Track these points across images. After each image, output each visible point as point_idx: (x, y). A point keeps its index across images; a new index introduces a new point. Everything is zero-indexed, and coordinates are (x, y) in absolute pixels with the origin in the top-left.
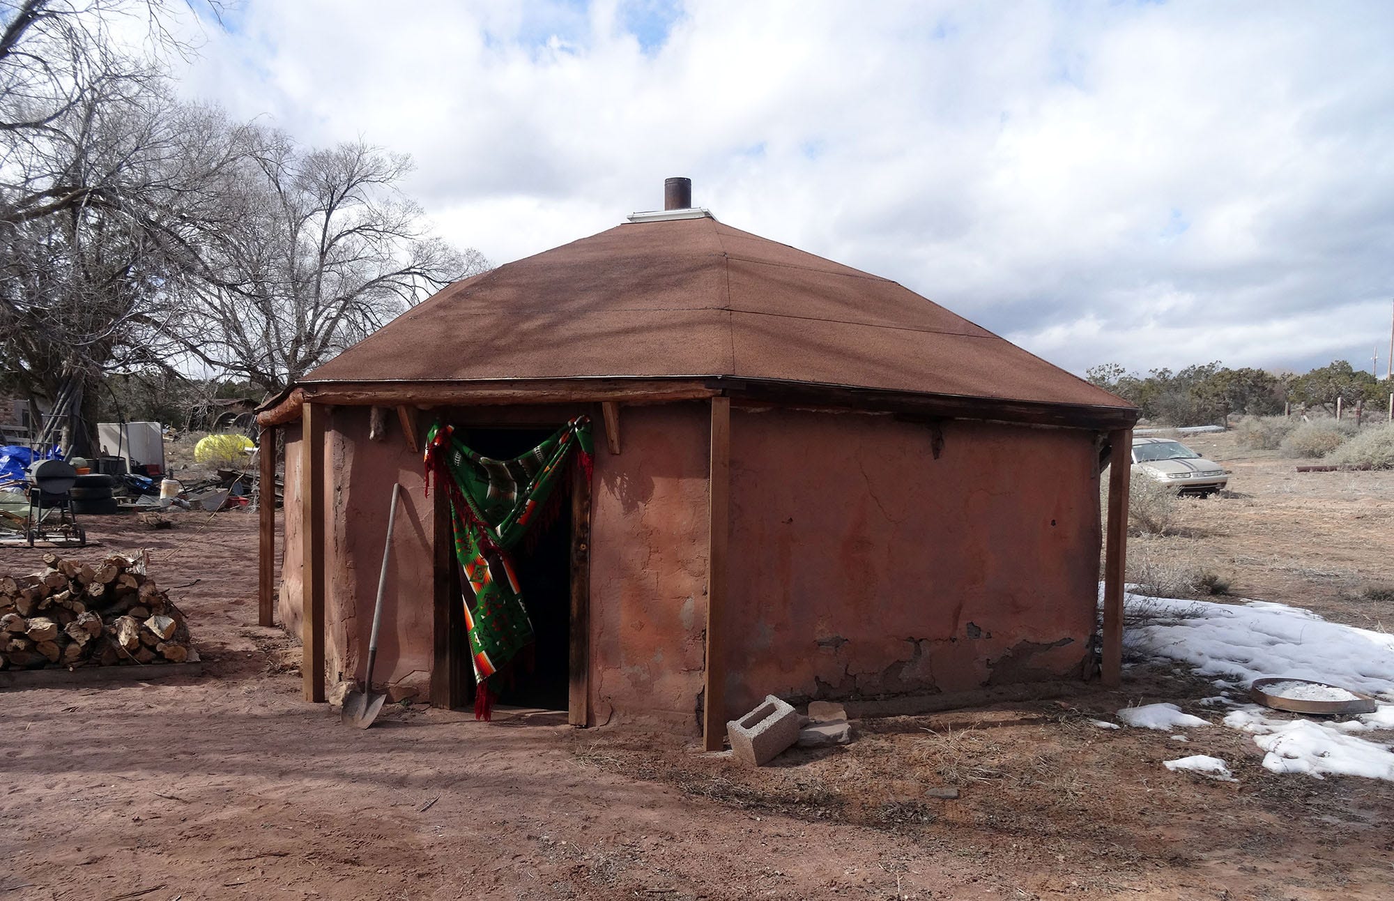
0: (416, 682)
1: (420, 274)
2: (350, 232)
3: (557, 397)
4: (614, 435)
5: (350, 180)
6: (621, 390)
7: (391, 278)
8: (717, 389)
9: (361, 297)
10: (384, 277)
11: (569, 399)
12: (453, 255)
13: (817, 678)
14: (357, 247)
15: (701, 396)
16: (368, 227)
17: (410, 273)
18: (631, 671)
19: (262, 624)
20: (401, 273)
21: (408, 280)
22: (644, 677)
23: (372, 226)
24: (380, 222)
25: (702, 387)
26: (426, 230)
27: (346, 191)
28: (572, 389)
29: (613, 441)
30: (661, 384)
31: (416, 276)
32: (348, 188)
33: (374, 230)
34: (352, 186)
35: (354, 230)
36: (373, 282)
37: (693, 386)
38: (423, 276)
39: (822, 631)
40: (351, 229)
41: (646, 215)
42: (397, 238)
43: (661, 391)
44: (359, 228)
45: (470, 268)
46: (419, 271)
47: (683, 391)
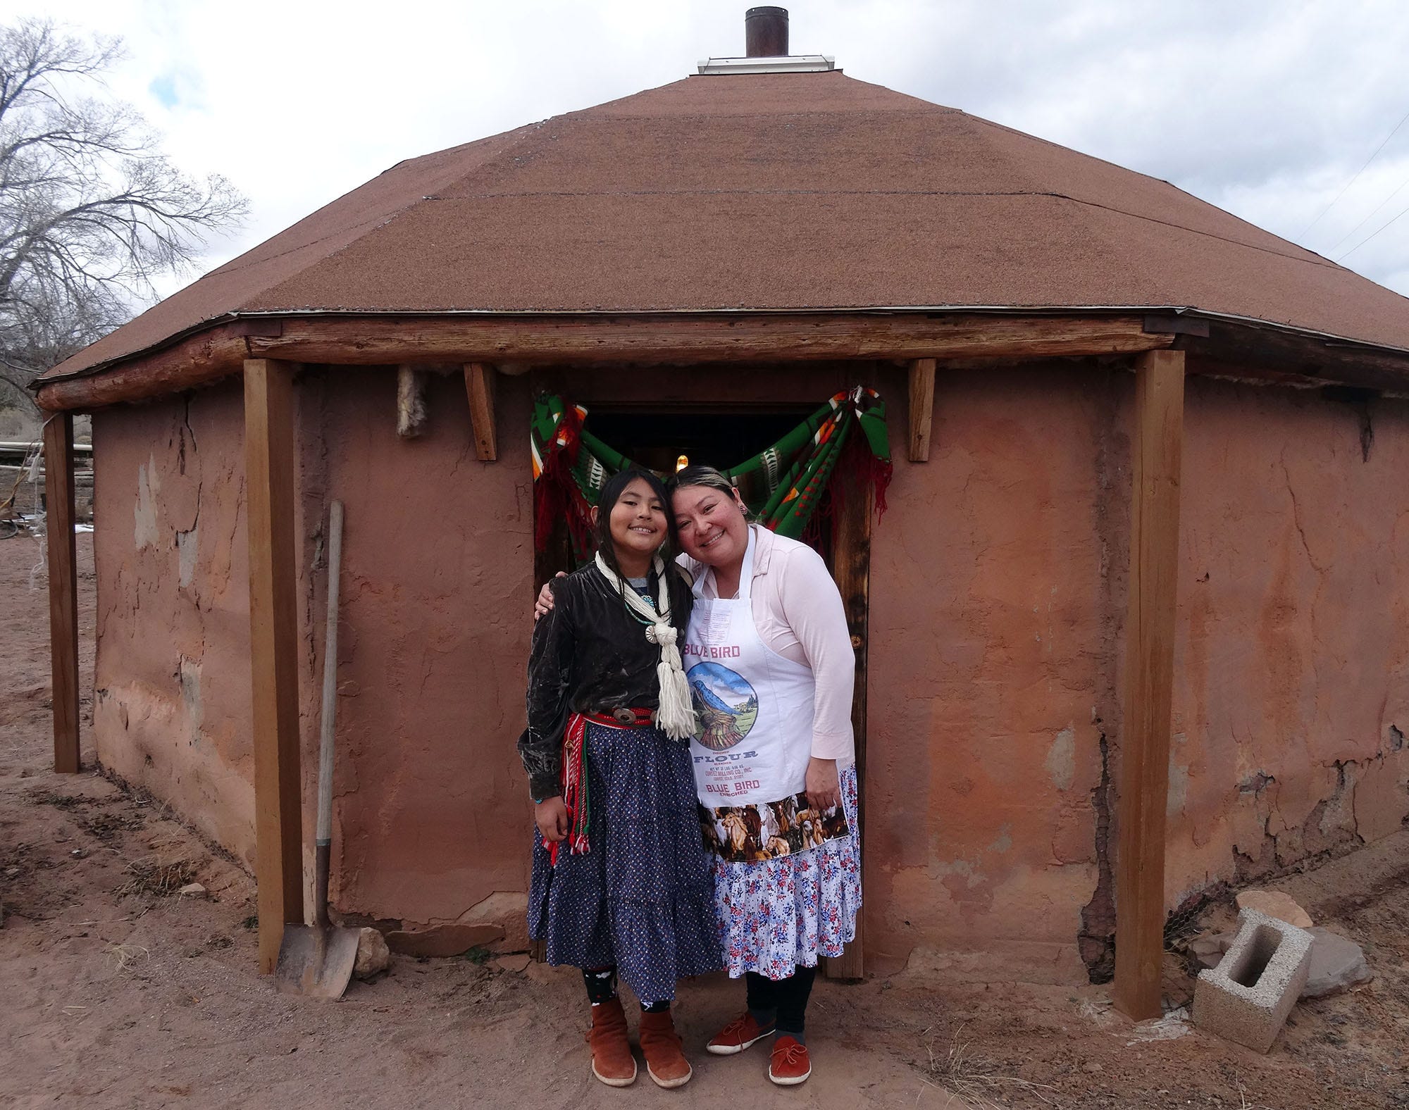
0: (501, 914)
1: (141, 204)
2: (33, 140)
3: (828, 349)
4: (926, 425)
5: (32, 65)
6: (967, 335)
7: (97, 207)
8: (1166, 334)
9: (54, 231)
10: (89, 205)
11: (855, 352)
12: (187, 181)
13: (1235, 849)
14: (45, 163)
15: (1129, 347)
16: (65, 135)
17: (126, 202)
18: (949, 871)
19: (60, 767)
20: (113, 201)
21: (124, 211)
22: (974, 880)
23: (67, 134)
24: (79, 129)
25: (1137, 331)
26: (148, 143)
27: (24, 83)
28: (865, 333)
29: (920, 437)
30: (1054, 323)
31: (135, 206)
32: (30, 77)
33: (71, 139)
34: (34, 76)
35: (40, 138)
36: (74, 211)
37: (1117, 328)
38: (146, 207)
39: (1243, 767)
40: (34, 136)
41: (732, 62)
42: (106, 153)
43: (1052, 338)
44: (48, 135)
45: (214, 198)
46: (139, 200)
47: (1096, 338)
